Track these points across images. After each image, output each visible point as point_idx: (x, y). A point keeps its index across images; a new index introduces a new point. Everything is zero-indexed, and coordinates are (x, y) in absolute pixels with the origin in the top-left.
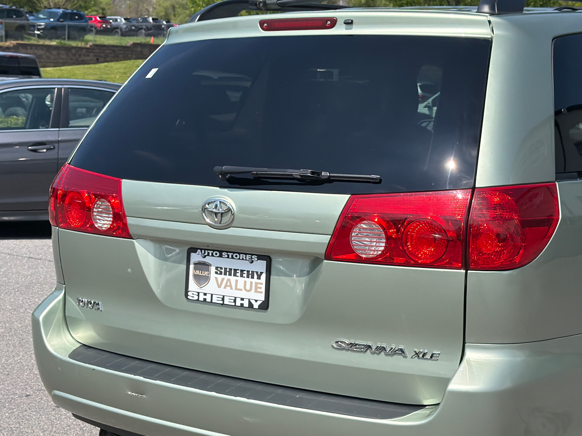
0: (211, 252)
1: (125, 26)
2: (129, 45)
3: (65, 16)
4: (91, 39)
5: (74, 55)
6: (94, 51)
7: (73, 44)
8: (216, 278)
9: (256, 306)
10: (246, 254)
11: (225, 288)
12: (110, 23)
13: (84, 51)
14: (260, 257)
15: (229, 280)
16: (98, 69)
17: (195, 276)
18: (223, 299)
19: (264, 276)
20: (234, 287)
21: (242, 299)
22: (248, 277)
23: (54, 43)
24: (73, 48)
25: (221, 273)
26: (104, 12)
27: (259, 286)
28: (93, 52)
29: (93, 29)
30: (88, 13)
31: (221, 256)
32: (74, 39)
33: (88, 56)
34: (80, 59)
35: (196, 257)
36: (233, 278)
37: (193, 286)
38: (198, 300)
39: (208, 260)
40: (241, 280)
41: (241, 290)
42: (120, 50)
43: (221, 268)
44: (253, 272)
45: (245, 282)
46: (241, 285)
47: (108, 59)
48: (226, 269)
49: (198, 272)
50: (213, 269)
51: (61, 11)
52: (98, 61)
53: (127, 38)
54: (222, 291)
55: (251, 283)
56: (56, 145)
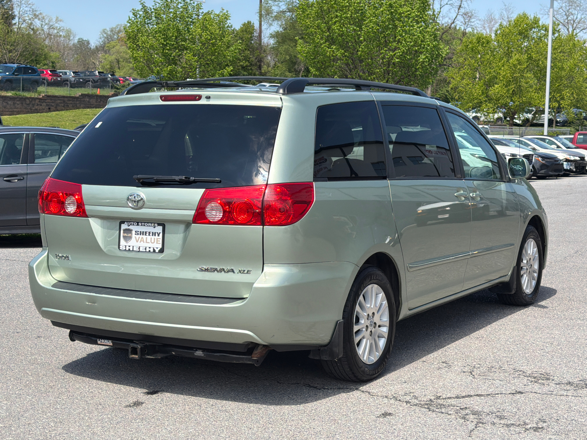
0: (132, 223)
1: (74, 79)
2: (78, 95)
3: (19, 70)
4: (43, 90)
5: (28, 104)
6: (46, 101)
7: (27, 94)
8: (135, 237)
9: (157, 251)
10: (151, 223)
11: (140, 242)
12: (61, 76)
13: (37, 101)
14: (159, 225)
15: (142, 238)
16: (50, 117)
17: (124, 237)
18: (139, 248)
19: (161, 235)
20: (145, 241)
21: (150, 248)
22: (153, 235)
23: (9, 94)
24: (27, 98)
25: (138, 234)
26: (54, 65)
27: (159, 240)
28: (46, 102)
29: (45, 81)
30: (40, 67)
31: (138, 225)
32: (29, 90)
33: (41, 105)
34: (34, 108)
35: (124, 226)
36: (144, 237)
37: (123, 242)
38: (125, 250)
39: (131, 227)
40: (149, 237)
41: (149, 243)
42: (70, 100)
43: (138, 232)
44: (155, 233)
45: (151, 238)
46: (149, 240)
47: (58, 108)
48: (141, 232)
49: (125, 235)
50: (134, 232)
51: (15, 65)
52: (50, 110)
53: (76, 89)
54: (139, 244)
55: (154, 238)
56: (25, 177)
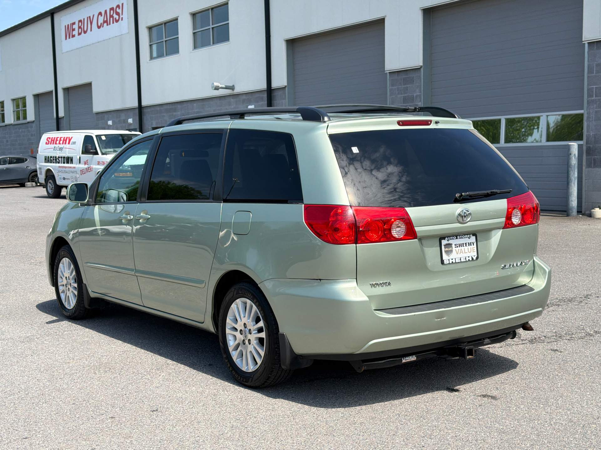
0: (452, 237)
8: (456, 250)
9: (475, 258)
10: (467, 235)
11: (460, 254)
14: (473, 235)
15: (461, 249)
17: (446, 252)
18: (460, 260)
19: (475, 244)
20: (464, 252)
21: (469, 257)
22: (469, 245)
25: (457, 247)
27: (474, 249)
31: (457, 238)
35: (444, 242)
36: (462, 248)
37: (445, 257)
38: (449, 263)
39: (450, 242)
40: (466, 248)
41: (467, 253)
43: (457, 244)
44: (471, 243)
45: (468, 248)
46: (466, 251)
48: (459, 244)
49: (447, 249)
50: (453, 246)
55: (471, 248)
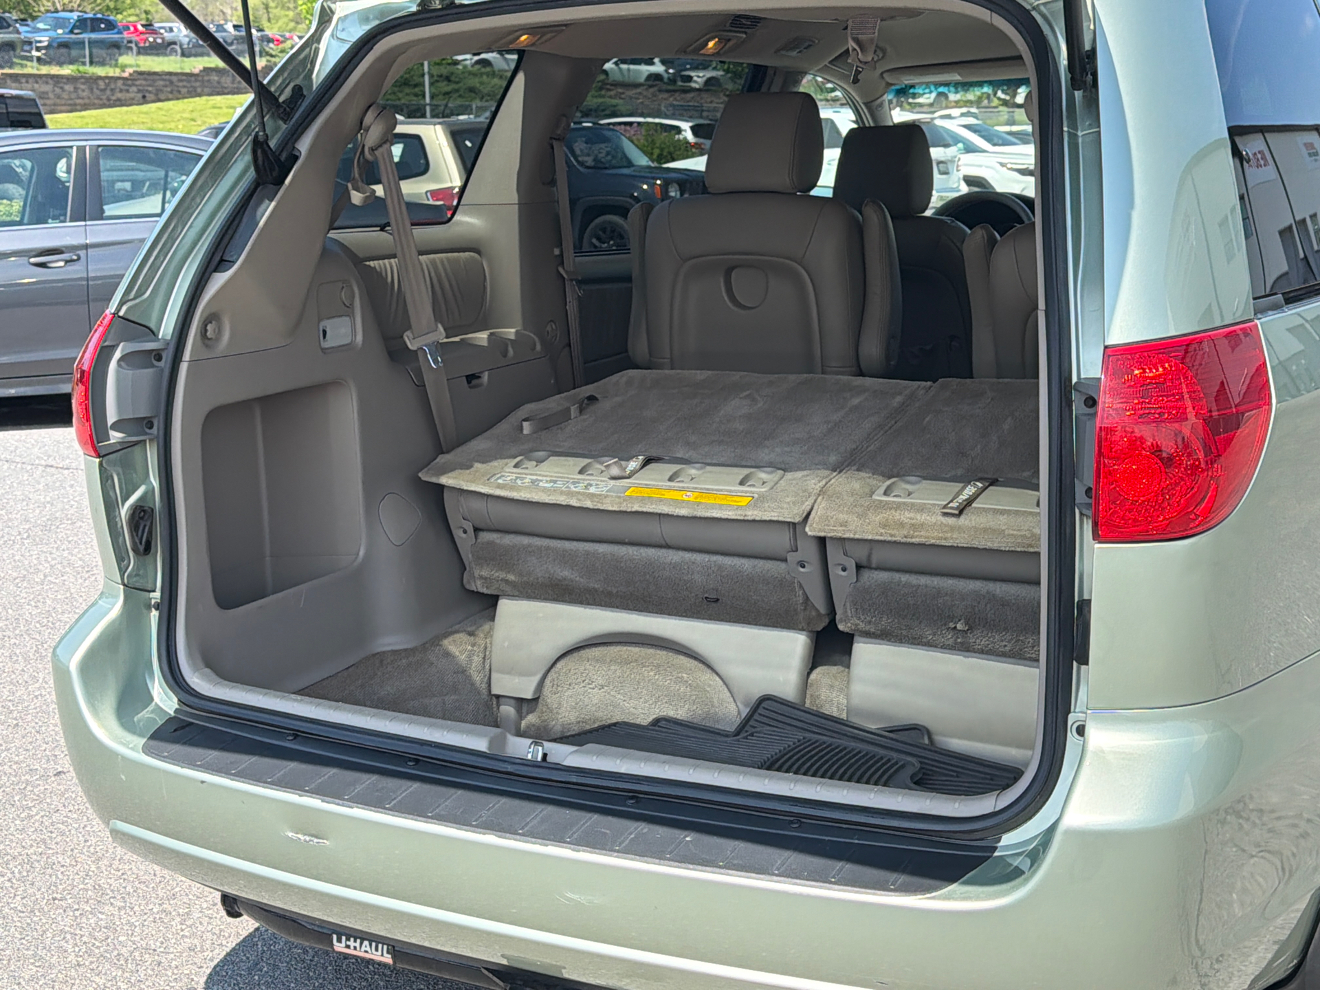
1: (187, 40)
2: (196, 71)
3: (82, 24)
4: (131, 62)
5: (103, 90)
6: (138, 83)
7: (100, 71)
12: (162, 34)
13: (120, 83)
16: (146, 113)
23: (67, 70)
24: (100, 78)
26: (149, 16)
28: (136, 86)
29: (133, 45)
30: (123, 19)
32: (102, 63)
33: (128, 91)
34: (114, 98)
42: (181, 81)
47: (162, 96)
51: (75, 16)
52: (144, 100)
53: (192, 59)
56: (82, 253)
